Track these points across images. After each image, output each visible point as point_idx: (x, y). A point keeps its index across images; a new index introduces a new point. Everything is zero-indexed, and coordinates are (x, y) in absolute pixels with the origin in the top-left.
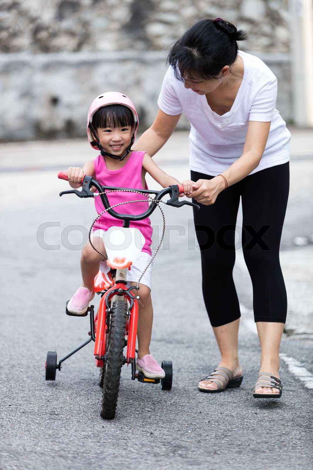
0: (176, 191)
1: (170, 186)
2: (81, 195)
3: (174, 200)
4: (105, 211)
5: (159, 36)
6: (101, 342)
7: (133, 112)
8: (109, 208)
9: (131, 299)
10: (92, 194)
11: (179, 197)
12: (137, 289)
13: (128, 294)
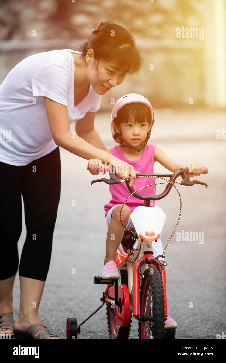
0: (187, 173)
1: (181, 169)
2: (109, 182)
3: (187, 181)
4: (131, 195)
5: (82, 26)
6: (138, 305)
7: (151, 109)
8: (134, 192)
9: (160, 266)
10: (119, 181)
11: (190, 178)
12: (164, 257)
13: (156, 261)
